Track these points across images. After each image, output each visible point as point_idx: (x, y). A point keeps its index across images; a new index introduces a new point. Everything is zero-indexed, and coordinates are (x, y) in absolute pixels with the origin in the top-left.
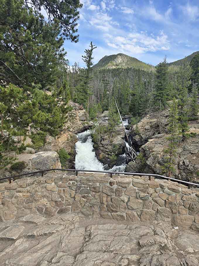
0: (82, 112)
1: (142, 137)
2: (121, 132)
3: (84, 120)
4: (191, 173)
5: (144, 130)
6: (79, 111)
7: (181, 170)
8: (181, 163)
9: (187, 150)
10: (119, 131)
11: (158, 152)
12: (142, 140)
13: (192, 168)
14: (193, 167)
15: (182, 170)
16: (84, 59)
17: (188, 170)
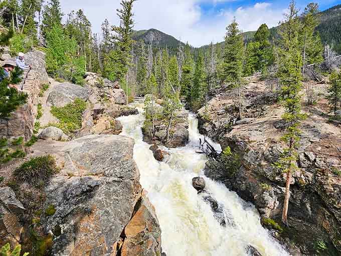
0: (118, 92)
1: (214, 125)
2: (184, 119)
3: (122, 104)
4: (323, 172)
5: (218, 116)
6: (115, 90)
7: (303, 167)
8: (302, 157)
9: (304, 138)
10: (180, 117)
11: (260, 142)
12: (216, 129)
13: (322, 164)
14: (324, 162)
15: (305, 167)
16: (121, 14)
17: (317, 168)
